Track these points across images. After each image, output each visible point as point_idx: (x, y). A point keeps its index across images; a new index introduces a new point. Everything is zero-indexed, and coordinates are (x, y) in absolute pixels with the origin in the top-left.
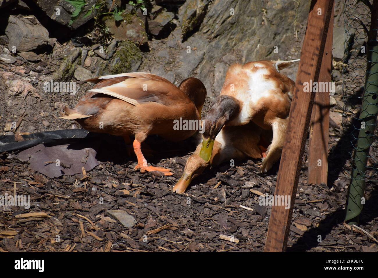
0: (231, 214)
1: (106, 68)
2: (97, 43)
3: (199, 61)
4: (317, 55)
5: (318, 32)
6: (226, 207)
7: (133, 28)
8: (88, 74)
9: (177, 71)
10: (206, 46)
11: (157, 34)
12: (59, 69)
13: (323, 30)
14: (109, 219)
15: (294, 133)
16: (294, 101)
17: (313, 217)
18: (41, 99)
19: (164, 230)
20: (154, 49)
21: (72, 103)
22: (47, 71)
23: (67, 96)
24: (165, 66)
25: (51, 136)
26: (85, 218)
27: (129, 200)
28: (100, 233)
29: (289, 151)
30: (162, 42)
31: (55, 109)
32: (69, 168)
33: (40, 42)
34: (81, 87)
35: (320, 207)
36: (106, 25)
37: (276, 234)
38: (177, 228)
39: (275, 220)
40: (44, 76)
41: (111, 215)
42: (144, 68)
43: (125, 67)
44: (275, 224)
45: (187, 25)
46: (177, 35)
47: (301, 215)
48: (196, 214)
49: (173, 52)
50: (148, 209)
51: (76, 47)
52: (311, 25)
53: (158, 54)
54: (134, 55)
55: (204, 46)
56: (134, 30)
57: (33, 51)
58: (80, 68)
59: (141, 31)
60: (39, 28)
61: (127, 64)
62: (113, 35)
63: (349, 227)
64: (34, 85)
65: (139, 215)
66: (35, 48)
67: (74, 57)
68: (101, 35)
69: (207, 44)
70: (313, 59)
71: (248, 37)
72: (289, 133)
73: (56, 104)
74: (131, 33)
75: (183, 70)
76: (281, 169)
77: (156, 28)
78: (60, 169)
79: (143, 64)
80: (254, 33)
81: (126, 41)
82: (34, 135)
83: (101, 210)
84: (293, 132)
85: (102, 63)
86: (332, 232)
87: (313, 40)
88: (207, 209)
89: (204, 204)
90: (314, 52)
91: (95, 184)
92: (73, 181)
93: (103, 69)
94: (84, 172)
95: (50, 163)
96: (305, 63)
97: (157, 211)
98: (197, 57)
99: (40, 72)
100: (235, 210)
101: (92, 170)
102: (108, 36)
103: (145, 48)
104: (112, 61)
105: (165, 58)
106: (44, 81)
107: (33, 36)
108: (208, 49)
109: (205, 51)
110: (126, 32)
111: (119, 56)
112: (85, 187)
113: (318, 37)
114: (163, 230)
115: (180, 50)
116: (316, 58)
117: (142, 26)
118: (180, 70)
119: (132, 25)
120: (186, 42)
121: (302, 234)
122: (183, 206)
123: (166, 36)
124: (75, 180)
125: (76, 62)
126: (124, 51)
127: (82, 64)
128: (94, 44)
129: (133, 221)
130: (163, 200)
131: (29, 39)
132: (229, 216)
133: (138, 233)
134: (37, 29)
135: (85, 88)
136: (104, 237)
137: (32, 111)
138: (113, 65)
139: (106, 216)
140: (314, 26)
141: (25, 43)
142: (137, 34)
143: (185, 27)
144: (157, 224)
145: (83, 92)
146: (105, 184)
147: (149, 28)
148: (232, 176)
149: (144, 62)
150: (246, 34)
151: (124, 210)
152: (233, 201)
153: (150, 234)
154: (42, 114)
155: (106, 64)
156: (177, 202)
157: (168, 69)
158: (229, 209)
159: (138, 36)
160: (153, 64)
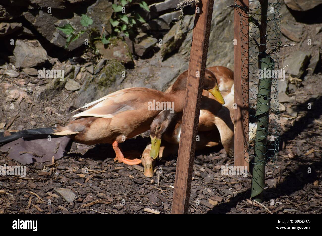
0: (161, 192)
1: (92, 81)
2: (90, 62)
3: (174, 76)
4: (200, 62)
5: (200, 44)
6: (158, 187)
7: (118, 50)
8: (76, 85)
9: (154, 84)
10: (182, 64)
11: (141, 55)
12: (52, 82)
13: (204, 43)
14: (55, 195)
15: (188, 124)
16: (186, 99)
17: (226, 195)
18: (34, 105)
19: (98, 203)
20: (138, 67)
21: (59, 108)
22: (42, 83)
23: (57, 103)
24: (144, 80)
25: (33, 132)
26: (36, 194)
27: (78, 181)
28: (42, 206)
29: (184, 139)
30: (146, 61)
31: (44, 112)
32: (42, 157)
33: (39, 61)
34: (69, 95)
35: (236, 188)
36: (96, 48)
37: (178, 205)
38: (110, 203)
39: (177, 195)
40: (39, 87)
41: (57, 192)
42: (127, 82)
43: (109, 80)
44: (177, 198)
45: (166, 47)
46: (159, 56)
47: (218, 194)
48: (132, 192)
49: (154, 69)
50: (91, 188)
51: (72, 64)
52: (195, 39)
53: (141, 71)
54: (119, 71)
55: (180, 65)
56: (119, 51)
57: (35, 67)
58: (71, 81)
59: (125, 52)
60: (40, 50)
61: (112, 78)
62: (102, 56)
63: (250, 202)
64: (28, 93)
65: (81, 192)
66: (36, 65)
67: (67, 72)
68: (93, 56)
69: (183, 63)
70: (198, 66)
71: (221, 58)
72: (184, 125)
73: (46, 109)
74: (117, 53)
75: (159, 83)
76: (180, 154)
77: (141, 51)
78: (32, 158)
79: (127, 79)
80: (226, 55)
81: (113, 60)
82: (21, 132)
83: (51, 188)
84: (186, 124)
85: (90, 77)
86: (237, 206)
87: (197, 51)
88: (143, 189)
89: (142, 184)
90: (198, 60)
91: (60, 169)
92: (42, 167)
93: (89, 81)
94: (53, 160)
95: (24, 153)
96: (192, 69)
97: (98, 189)
98: (172, 73)
99: (36, 83)
100: (165, 189)
101: (61, 159)
102: (99, 56)
103: (130, 66)
104: (98, 76)
105: (146, 73)
106: (37, 91)
107: (34, 55)
108: (184, 67)
109: (180, 68)
110: (113, 53)
111: (105, 71)
112: (51, 172)
113: (200, 48)
114: (96, 204)
115: (160, 67)
116: (200, 65)
117: (126, 48)
118: (155, 83)
119: (118, 47)
120: (165, 62)
121: (212, 207)
122: (124, 186)
123: (151, 57)
124: (44, 167)
125: (68, 76)
126: (110, 68)
127: (75, 78)
128: (87, 62)
129: (74, 197)
130: (108, 182)
131: (30, 58)
132: (159, 194)
133: (75, 206)
134: (37, 50)
135: (72, 96)
136: (45, 209)
137: (24, 114)
138: (99, 78)
139: (53, 193)
140: (197, 40)
141: (27, 61)
142: (122, 55)
143: (163, 50)
144: (93, 199)
145: (71, 99)
146: (67, 169)
147: (136, 50)
148: (174, 164)
149: (128, 77)
150: (219, 56)
151: (70, 189)
152: (166, 183)
153: (85, 207)
154: (32, 116)
155: (93, 78)
156: (120, 183)
157: (147, 82)
158: (160, 189)
159: (123, 57)
160: (135, 78)
